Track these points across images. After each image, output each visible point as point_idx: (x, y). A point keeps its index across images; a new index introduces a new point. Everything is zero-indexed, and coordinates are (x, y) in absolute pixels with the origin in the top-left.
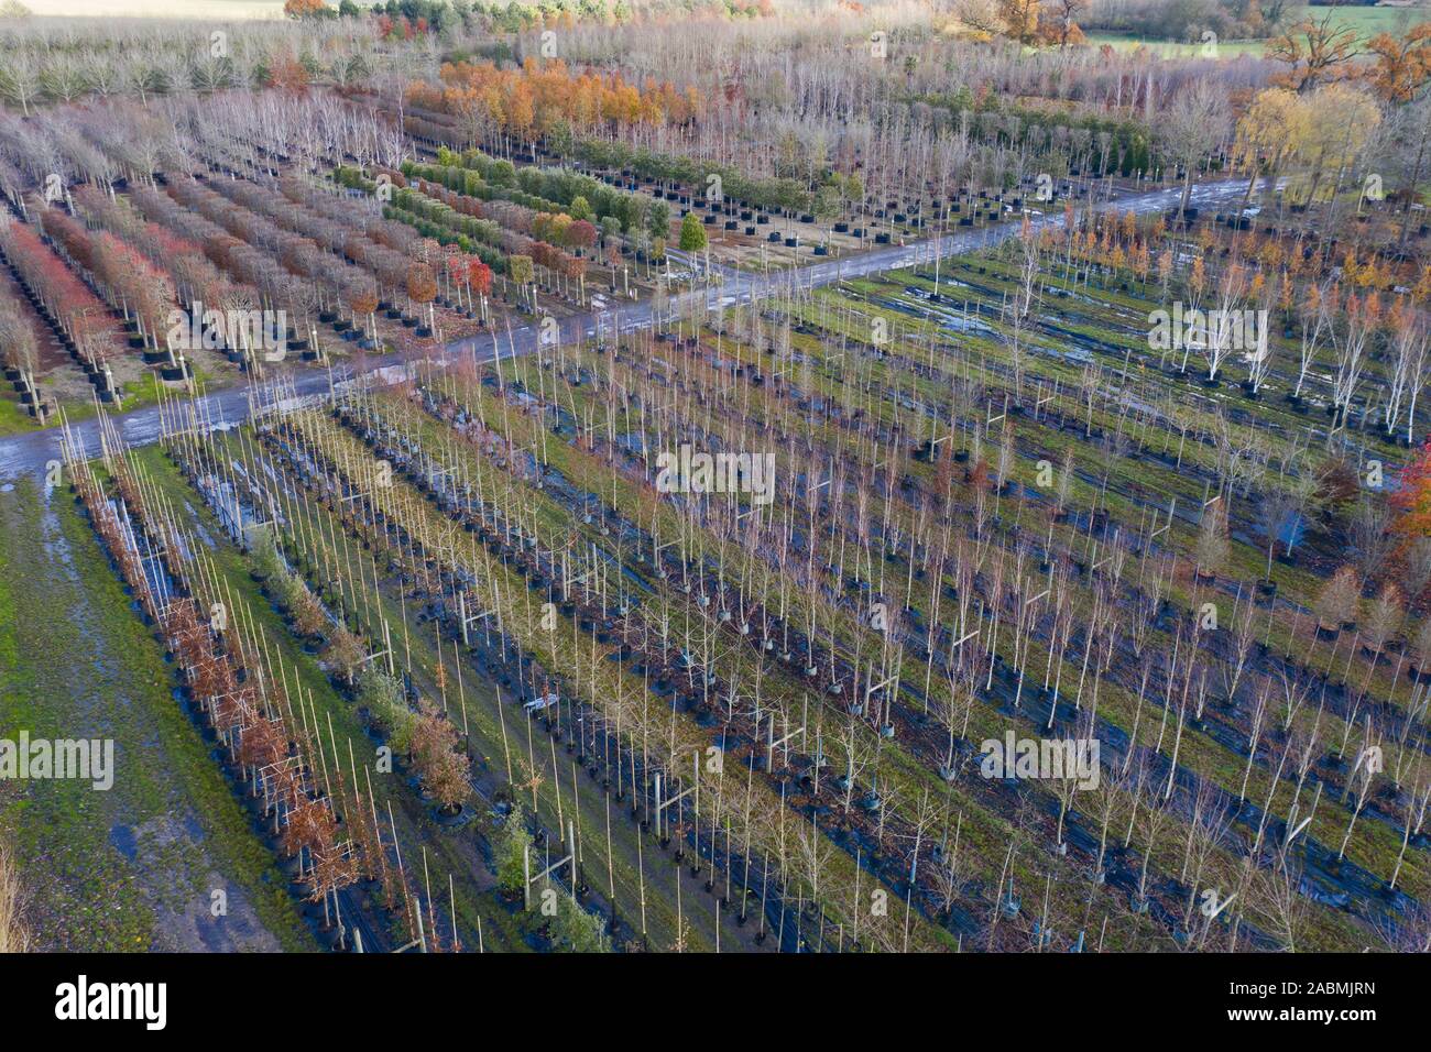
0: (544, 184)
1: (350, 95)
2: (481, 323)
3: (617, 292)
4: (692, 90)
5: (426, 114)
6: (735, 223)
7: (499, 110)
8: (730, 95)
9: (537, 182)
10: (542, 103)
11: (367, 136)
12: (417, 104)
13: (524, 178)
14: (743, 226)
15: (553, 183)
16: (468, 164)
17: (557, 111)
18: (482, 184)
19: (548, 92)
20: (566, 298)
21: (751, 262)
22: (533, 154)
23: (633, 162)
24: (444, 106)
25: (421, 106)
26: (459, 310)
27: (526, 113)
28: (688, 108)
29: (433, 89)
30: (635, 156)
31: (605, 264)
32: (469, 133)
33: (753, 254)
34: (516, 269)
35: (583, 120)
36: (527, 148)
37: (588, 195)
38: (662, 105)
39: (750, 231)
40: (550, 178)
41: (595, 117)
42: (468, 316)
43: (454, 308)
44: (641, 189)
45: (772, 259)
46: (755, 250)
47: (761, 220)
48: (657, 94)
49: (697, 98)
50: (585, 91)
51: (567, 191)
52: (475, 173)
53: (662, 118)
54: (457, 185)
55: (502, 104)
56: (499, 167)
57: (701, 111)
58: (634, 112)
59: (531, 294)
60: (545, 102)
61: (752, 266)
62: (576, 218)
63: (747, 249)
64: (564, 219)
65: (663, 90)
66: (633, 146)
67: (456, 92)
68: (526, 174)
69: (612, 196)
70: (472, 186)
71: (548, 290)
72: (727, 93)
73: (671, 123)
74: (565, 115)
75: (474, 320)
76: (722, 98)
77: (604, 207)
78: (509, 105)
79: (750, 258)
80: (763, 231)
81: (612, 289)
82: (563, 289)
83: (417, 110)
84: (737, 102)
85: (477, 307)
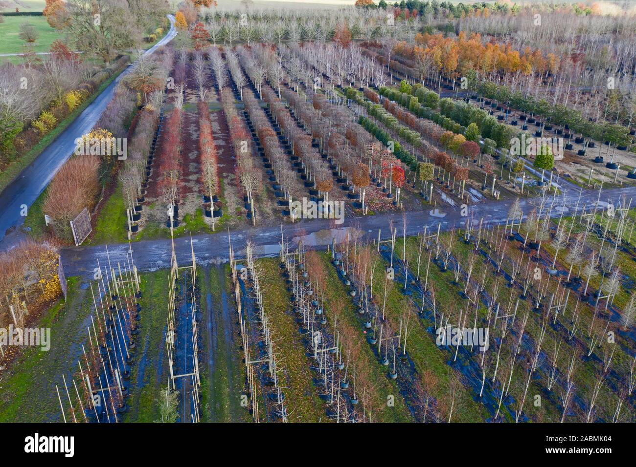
0: (455, 109)
1: (369, 47)
2: (394, 203)
3: (486, 190)
4: (552, 56)
5: (403, 60)
6: (571, 146)
7: (439, 61)
8: (575, 58)
9: (450, 108)
10: (464, 58)
11: (369, 70)
12: (399, 53)
13: (443, 105)
14: (577, 148)
15: (459, 110)
16: (414, 92)
17: (471, 64)
18: (419, 105)
19: (468, 52)
20: (452, 190)
21: (581, 178)
22: (453, 86)
23: (510, 99)
24: (412, 55)
25: (401, 55)
26: (384, 190)
27: (453, 64)
28: (548, 65)
29: (409, 46)
30: (512, 96)
31: (481, 167)
32: (421, 72)
33: (583, 171)
34: (422, 171)
35: (485, 68)
36: (451, 82)
37: (479, 122)
38: (532, 63)
39: (581, 153)
40: (458, 107)
41: (492, 68)
42: (388, 196)
43: (381, 188)
44: (512, 113)
45: (596, 177)
46: (584, 168)
47: (591, 145)
48: (530, 56)
49: (554, 60)
50: (489, 53)
51: (467, 117)
52: (416, 99)
53: (531, 70)
54: (405, 104)
55: (442, 57)
56: (431, 96)
57: (555, 69)
58: (515, 65)
59: (429, 188)
60: (466, 57)
61: (582, 181)
62: (468, 138)
63: (578, 166)
64: (461, 138)
65: (534, 54)
66: (511, 88)
67: (420, 49)
68: (445, 102)
69: (494, 124)
70: (413, 106)
71: (442, 183)
72: (572, 58)
73: (537, 76)
74: (475, 66)
75: (390, 199)
76: (569, 61)
77: (488, 131)
78: (445, 59)
79: (580, 174)
80: (591, 153)
81: (483, 188)
82: (451, 183)
83: (397, 57)
84: (579, 63)
85: (394, 191)
